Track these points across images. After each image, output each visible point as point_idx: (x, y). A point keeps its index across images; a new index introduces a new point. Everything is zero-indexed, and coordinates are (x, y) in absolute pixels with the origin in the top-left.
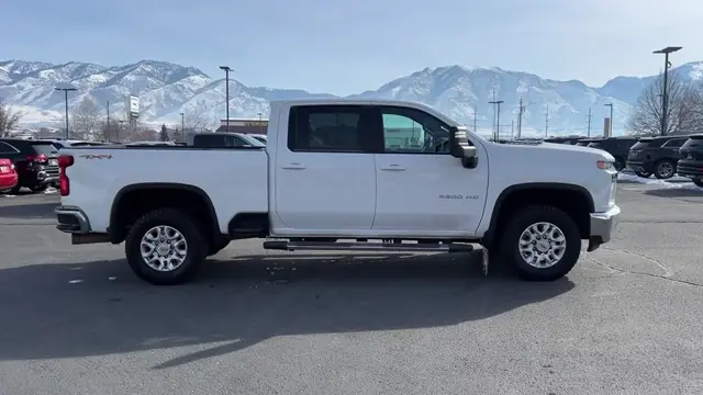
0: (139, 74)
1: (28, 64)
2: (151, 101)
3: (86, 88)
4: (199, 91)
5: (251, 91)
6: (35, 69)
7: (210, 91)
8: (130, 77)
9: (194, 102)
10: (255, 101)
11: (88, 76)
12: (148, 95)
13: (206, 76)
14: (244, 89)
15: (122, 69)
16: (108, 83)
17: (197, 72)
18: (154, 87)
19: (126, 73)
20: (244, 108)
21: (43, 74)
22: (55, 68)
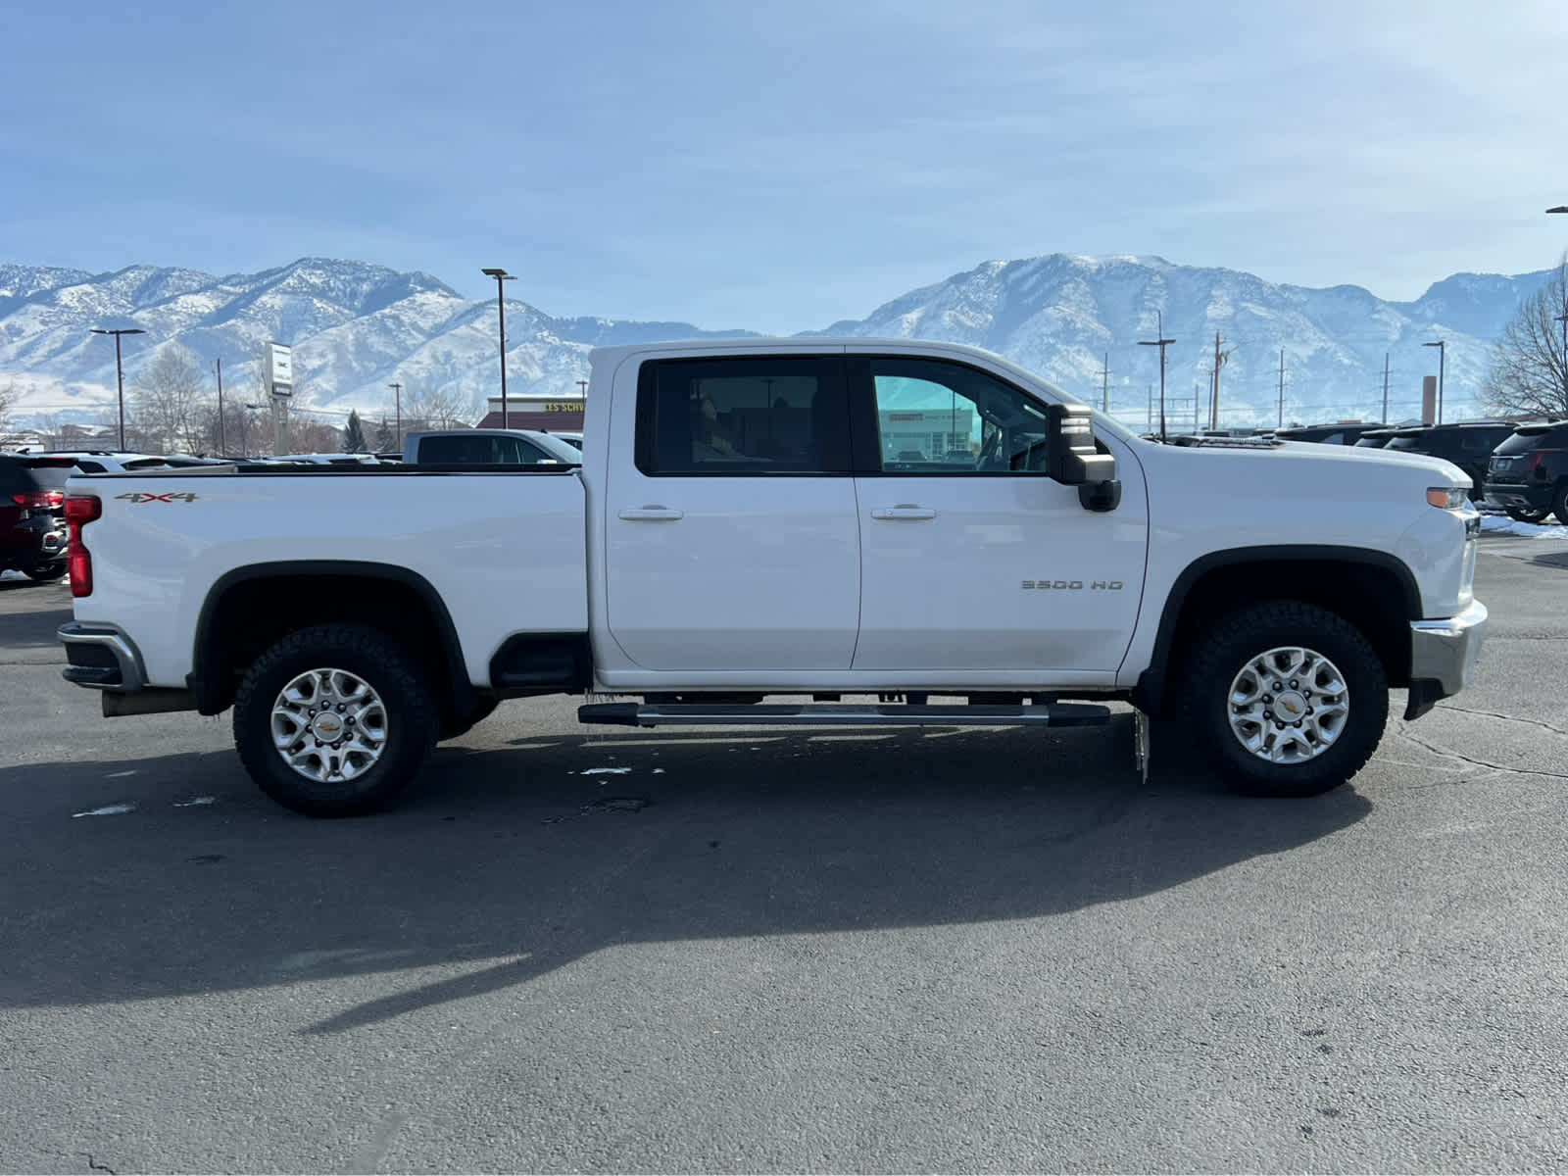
0: (294, 292)
1: (30, 274)
2: (322, 355)
3: (168, 327)
4: (438, 331)
5: (560, 327)
6: (47, 286)
7: (463, 330)
8: (271, 300)
9: (424, 356)
10: (570, 351)
11: (173, 299)
12: (318, 344)
13: (452, 293)
14: (546, 322)
15: (252, 279)
16: (222, 315)
17: (431, 285)
18: (330, 322)
19: (262, 291)
20: (544, 368)
21: (66, 296)
22: (94, 280)
